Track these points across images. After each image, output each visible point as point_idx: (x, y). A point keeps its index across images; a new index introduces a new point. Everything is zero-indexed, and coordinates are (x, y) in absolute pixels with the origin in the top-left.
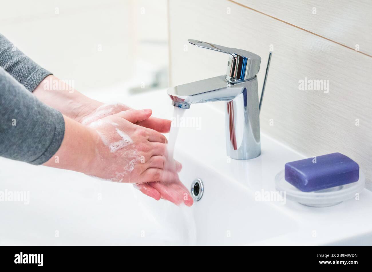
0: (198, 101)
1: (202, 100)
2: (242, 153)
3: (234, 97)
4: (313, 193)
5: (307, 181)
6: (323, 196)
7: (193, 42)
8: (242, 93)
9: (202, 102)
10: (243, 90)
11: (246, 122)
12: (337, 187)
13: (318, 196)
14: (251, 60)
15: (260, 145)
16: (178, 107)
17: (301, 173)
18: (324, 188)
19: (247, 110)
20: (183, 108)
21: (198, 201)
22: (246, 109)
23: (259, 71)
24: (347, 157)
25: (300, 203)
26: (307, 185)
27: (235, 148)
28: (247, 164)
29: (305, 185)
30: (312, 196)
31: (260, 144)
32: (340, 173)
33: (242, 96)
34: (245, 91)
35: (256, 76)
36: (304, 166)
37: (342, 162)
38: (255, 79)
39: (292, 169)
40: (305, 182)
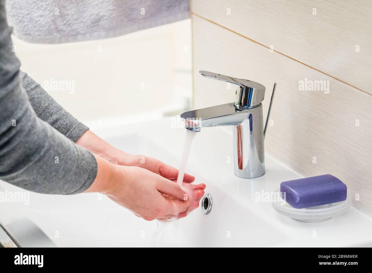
0: (208, 125)
1: (212, 124)
2: (248, 172)
3: (241, 122)
4: (304, 210)
5: (298, 199)
6: (312, 213)
7: (204, 74)
8: (248, 119)
9: (212, 126)
10: (249, 116)
11: (252, 145)
12: (327, 205)
13: (308, 212)
14: (256, 90)
15: (264, 166)
16: (190, 130)
17: (294, 191)
18: (314, 205)
19: (253, 134)
20: (194, 131)
21: (207, 214)
22: (251, 134)
23: (263, 99)
24: (336, 178)
25: (293, 218)
26: (298, 202)
27: (241, 167)
28: (253, 182)
29: (297, 202)
30: (303, 212)
31: (264, 164)
32: (329, 193)
33: (248, 121)
34: (250, 117)
35: (261, 104)
36: (296, 185)
37: (331, 183)
38: (260, 107)
39: (286, 187)
40: (296, 199)
